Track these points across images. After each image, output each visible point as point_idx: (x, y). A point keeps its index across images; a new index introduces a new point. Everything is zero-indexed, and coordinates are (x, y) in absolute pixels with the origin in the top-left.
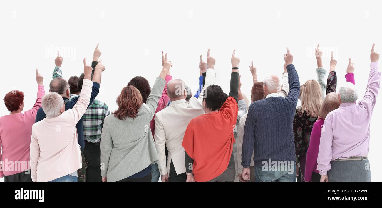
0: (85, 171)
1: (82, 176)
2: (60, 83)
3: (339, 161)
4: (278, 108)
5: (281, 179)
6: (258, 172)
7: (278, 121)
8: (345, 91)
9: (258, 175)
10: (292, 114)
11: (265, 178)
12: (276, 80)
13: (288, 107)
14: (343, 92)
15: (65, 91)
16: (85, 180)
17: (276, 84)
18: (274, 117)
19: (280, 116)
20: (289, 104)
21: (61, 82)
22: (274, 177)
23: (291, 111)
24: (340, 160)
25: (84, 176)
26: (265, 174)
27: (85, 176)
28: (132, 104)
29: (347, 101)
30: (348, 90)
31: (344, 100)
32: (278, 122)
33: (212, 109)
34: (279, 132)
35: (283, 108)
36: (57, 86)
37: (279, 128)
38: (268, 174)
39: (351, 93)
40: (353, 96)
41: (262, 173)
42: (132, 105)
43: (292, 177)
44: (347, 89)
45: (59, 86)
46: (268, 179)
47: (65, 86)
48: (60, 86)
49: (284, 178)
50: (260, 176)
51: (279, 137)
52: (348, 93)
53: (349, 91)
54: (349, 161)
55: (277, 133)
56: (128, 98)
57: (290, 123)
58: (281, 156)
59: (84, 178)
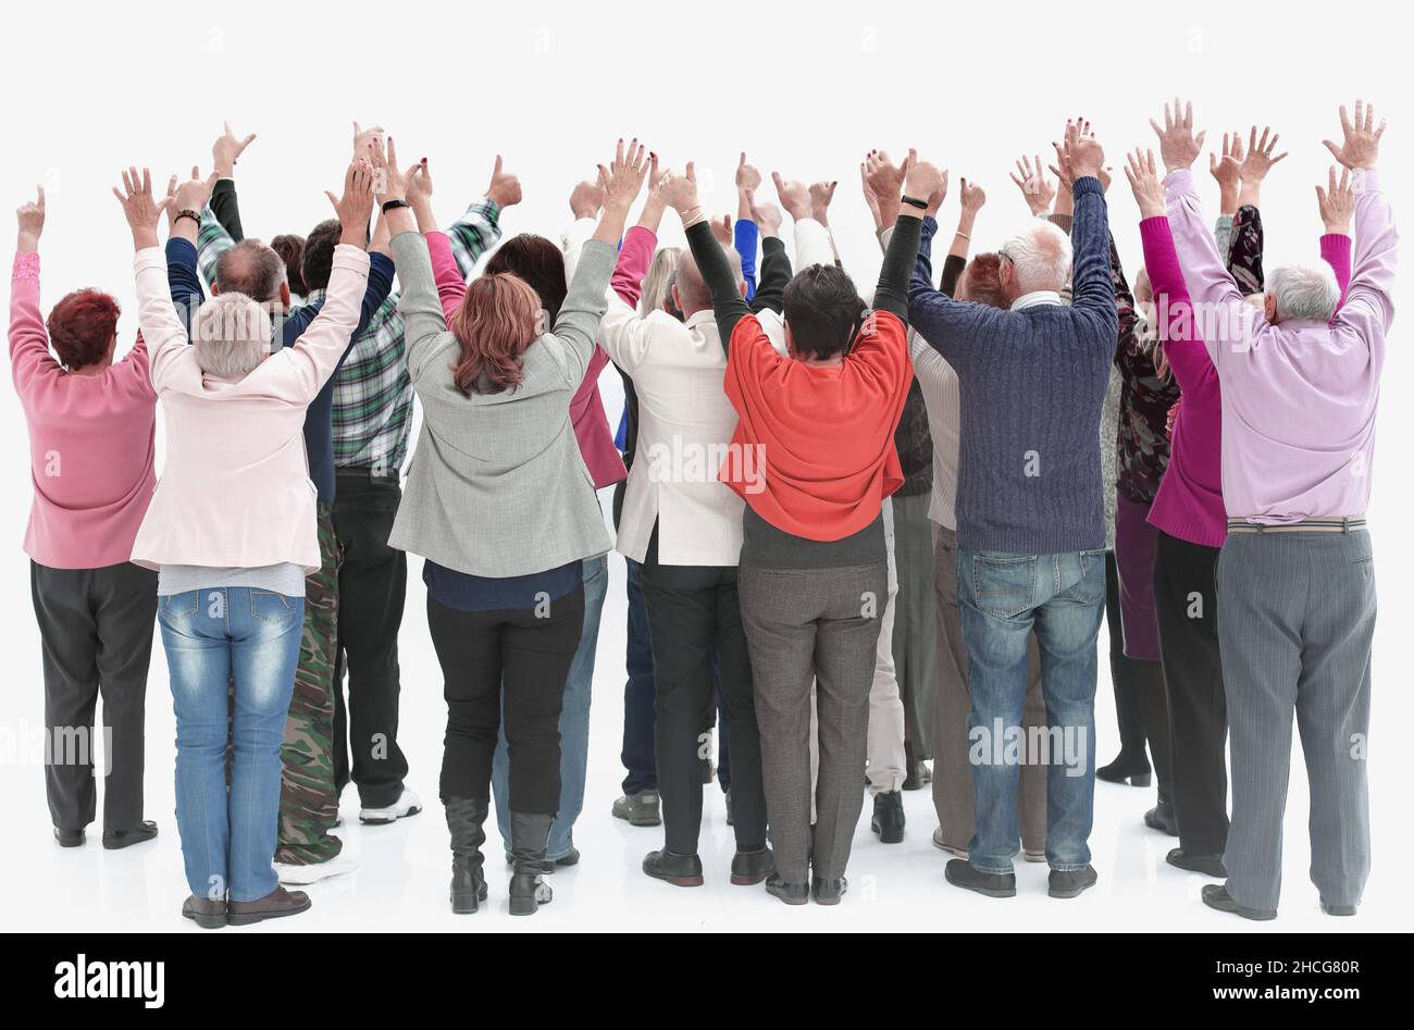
0: (335, 583)
1: (324, 600)
2: (258, 261)
3: (1264, 534)
4: (1058, 349)
5: (1053, 604)
6: (969, 579)
7: (1052, 395)
8: (1294, 280)
9: (968, 591)
10: (1104, 368)
11: (998, 601)
12: (1050, 254)
13: (1093, 344)
14: (1285, 286)
15: (277, 289)
16: (334, 614)
17: (1051, 268)
18: (1039, 379)
19: (1061, 377)
20: (1096, 334)
21: (260, 257)
22: (1029, 599)
23: (1100, 358)
24: (1266, 530)
25: (331, 603)
26: (996, 587)
27: (335, 602)
28: (495, 337)
29: (1304, 314)
30: (1303, 275)
31: (1294, 311)
32: (1051, 399)
33: (815, 355)
34: (1049, 432)
35: (1075, 350)
36: (249, 274)
37: (1054, 421)
38: (1006, 585)
39: (1314, 287)
40: (1323, 297)
41: (985, 581)
42: (494, 342)
43: (1093, 598)
44: (1299, 273)
45: (255, 273)
46: (1006, 604)
47: (276, 272)
48: (259, 274)
49: (1061, 604)
50: (977, 595)
51: (1049, 450)
52: (1305, 286)
53: (1309, 278)
54: (1298, 533)
55: (1043, 436)
56: (479, 316)
57: (1093, 401)
58: (1055, 517)
59: (332, 610)
